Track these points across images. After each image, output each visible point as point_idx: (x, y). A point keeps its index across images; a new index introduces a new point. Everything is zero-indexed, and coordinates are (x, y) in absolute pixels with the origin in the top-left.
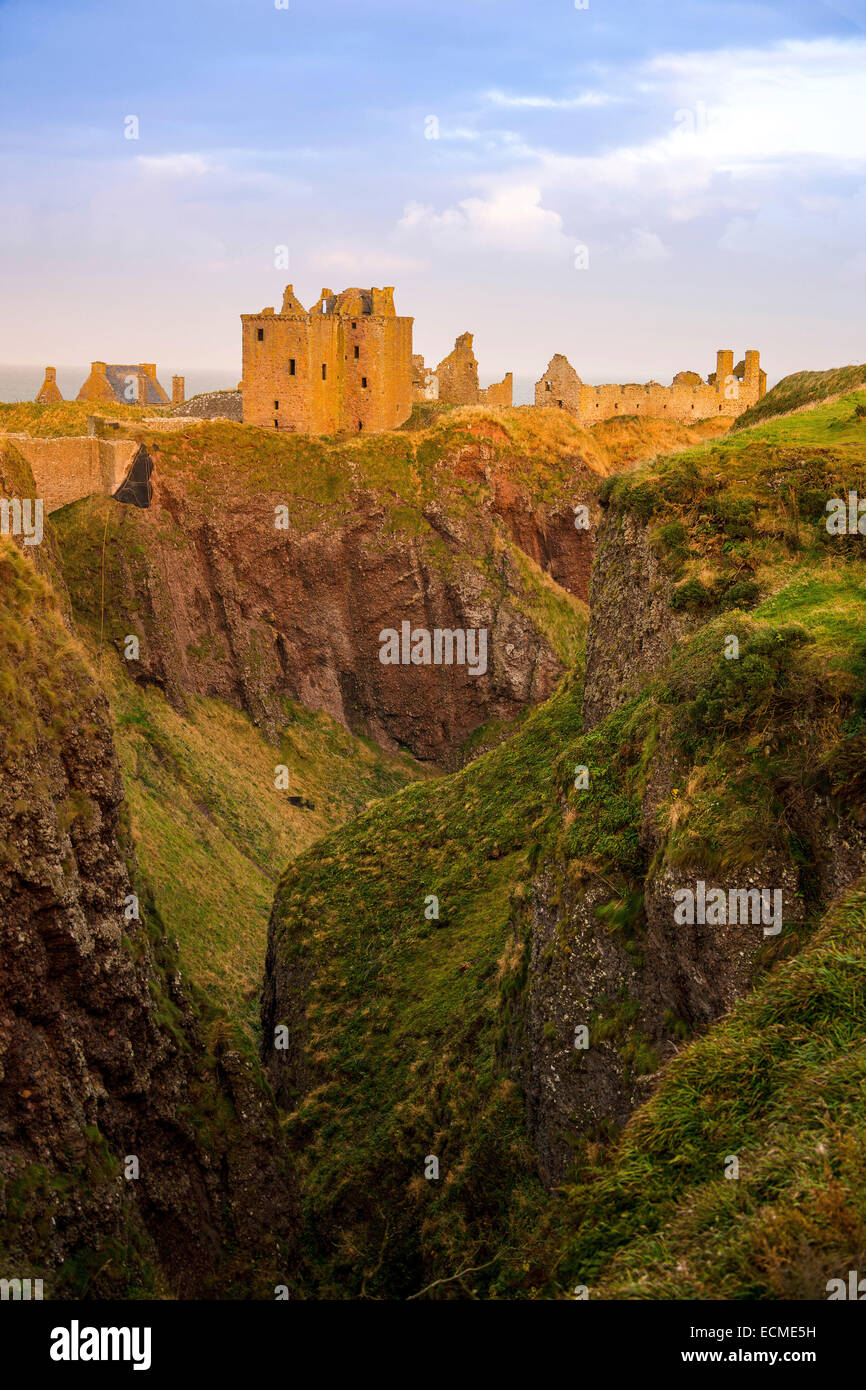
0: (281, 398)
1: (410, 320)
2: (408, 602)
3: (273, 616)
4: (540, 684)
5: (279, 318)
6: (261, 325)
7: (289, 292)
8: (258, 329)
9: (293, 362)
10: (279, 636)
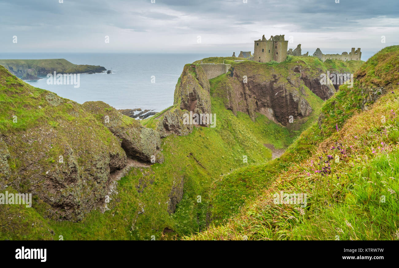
0: (261, 56)
1: (287, 41)
2: (282, 96)
3: (256, 97)
4: (307, 113)
5: (261, 41)
6: (258, 43)
7: (264, 36)
8: (257, 43)
9: (263, 50)
10: (257, 101)
